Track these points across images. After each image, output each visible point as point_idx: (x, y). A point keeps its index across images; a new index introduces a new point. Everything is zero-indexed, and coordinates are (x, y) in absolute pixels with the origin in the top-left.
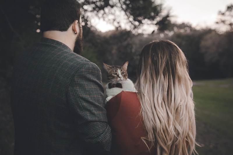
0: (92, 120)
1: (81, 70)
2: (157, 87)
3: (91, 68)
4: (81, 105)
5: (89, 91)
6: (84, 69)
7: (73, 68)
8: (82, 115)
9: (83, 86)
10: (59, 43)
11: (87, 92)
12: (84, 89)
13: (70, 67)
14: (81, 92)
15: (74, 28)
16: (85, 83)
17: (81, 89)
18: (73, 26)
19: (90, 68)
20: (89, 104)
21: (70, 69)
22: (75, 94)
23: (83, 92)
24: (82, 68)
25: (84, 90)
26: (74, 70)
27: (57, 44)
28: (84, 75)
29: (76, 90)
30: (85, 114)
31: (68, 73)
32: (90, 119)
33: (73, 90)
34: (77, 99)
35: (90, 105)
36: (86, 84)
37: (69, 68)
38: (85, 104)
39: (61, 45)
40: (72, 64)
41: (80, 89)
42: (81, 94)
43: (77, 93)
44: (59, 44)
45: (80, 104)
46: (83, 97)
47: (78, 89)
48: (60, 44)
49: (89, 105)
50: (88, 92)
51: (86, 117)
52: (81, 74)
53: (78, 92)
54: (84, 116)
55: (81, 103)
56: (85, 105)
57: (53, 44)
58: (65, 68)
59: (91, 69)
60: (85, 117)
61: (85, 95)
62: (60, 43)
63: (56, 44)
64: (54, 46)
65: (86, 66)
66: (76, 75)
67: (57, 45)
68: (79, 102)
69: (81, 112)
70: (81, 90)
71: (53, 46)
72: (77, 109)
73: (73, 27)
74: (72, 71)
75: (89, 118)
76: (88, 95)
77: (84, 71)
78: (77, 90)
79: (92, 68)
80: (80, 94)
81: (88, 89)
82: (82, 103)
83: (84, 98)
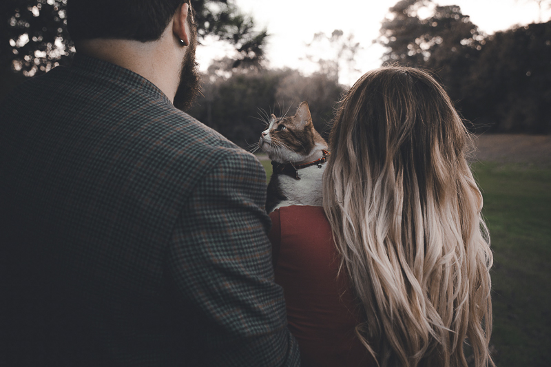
0: (255, 332)
1: (213, 177)
2: (372, 198)
3: (243, 169)
4: (217, 290)
5: (238, 242)
6: (222, 172)
7: (187, 170)
8: (225, 320)
9: (220, 227)
10: (133, 77)
11: (234, 245)
12: (222, 237)
13: (175, 165)
14: (213, 247)
15: (177, 27)
16: (225, 217)
17: (214, 237)
18: (176, 21)
19: (240, 168)
20: (241, 284)
21: (176, 170)
22: (194, 257)
23: (221, 246)
24: (217, 172)
25: (224, 241)
26: (188, 176)
27: (127, 79)
28: (224, 194)
29: (200, 242)
30: (232, 316)
31: (168, 186)
32: (249, 330)
33: (189, 243)
34: (204, 272)
35: (244, 286)
36: (230, 222)
37: (172, 168)
38: (229, 285)
39: (138, 83)
40: (180, 152)
41: (210, 238)
42: (217, 256)
43: (202, 253)
44: (131, 80)
45: (214, 286)
46: (222, 264)
47: (205, 238)
48: (135, 82)
49: (240, 287)
50: (237, 244)
51: (238, 328)
52: (214, 191)
53: (204, 248)
54: (231, 322)
55: (217, 284)
56: (229, 289)
57: (114, 78)
58: (157, 167)
59: (244, 171)
60: (234, 326)
61: (228, 255)
62: (136, 78)
63: (122, 81)
64: (117, 86)
65: (228, 163)
66: (198, 193)
67: (125, 82)
68: (209, 281)
69: (218, 312)
70: (215, 242)
71: (113, 84)
72: (206, 303)
73: (174, 24)
74: (181, 178)
75: (246, 328)
76: (236, 254)
77: (222, 182)
78: (202, 243)
79: (245, 169)
80: (212, 256)
81: (235, 235)
82: (220, 284)
83: (225, 266)
